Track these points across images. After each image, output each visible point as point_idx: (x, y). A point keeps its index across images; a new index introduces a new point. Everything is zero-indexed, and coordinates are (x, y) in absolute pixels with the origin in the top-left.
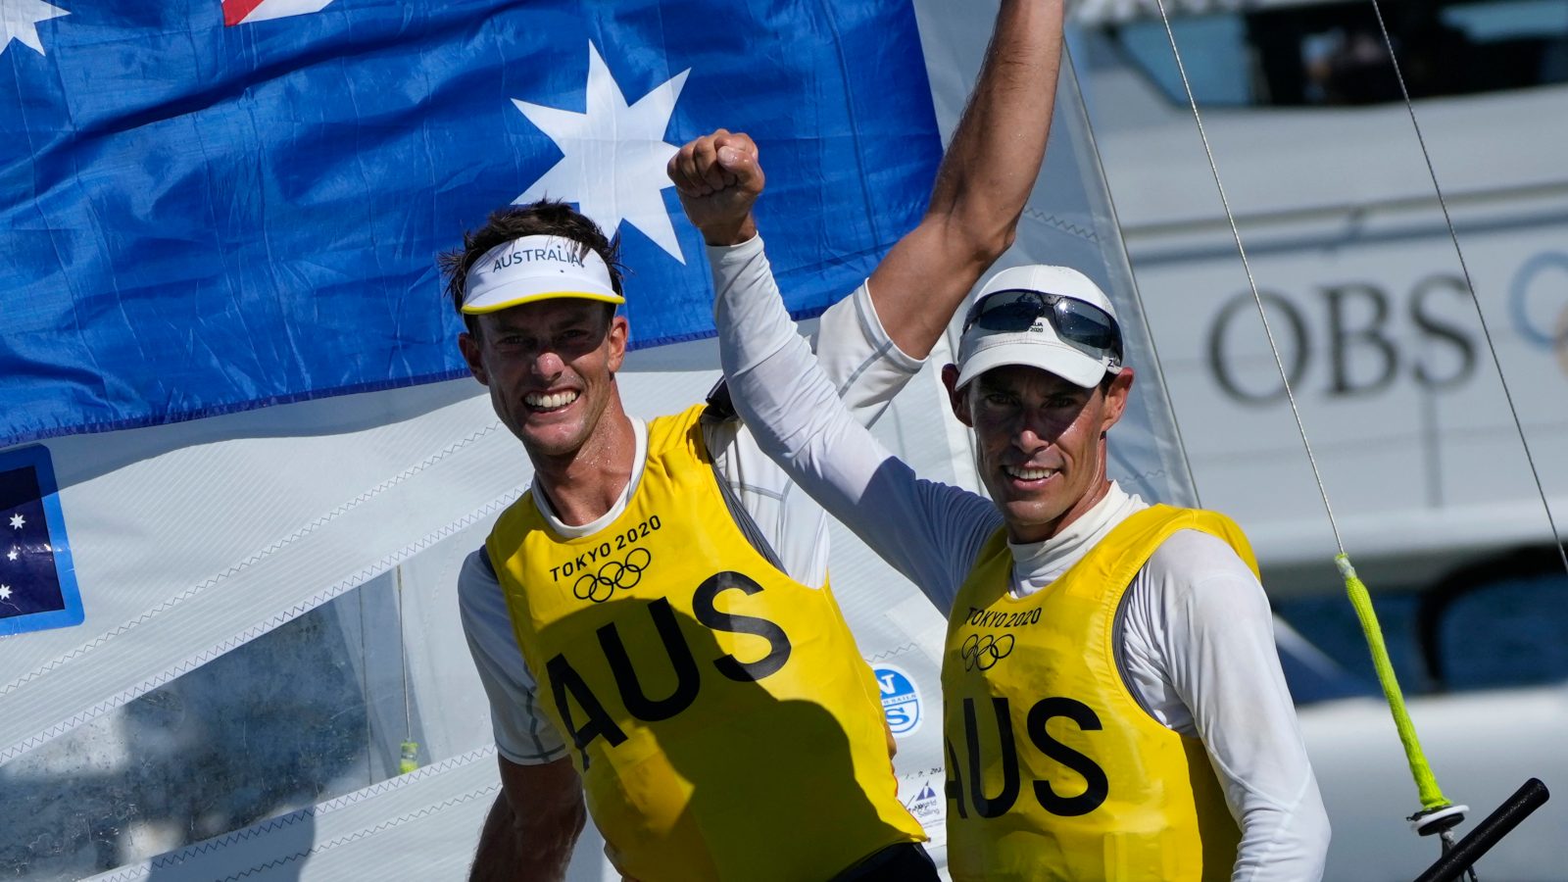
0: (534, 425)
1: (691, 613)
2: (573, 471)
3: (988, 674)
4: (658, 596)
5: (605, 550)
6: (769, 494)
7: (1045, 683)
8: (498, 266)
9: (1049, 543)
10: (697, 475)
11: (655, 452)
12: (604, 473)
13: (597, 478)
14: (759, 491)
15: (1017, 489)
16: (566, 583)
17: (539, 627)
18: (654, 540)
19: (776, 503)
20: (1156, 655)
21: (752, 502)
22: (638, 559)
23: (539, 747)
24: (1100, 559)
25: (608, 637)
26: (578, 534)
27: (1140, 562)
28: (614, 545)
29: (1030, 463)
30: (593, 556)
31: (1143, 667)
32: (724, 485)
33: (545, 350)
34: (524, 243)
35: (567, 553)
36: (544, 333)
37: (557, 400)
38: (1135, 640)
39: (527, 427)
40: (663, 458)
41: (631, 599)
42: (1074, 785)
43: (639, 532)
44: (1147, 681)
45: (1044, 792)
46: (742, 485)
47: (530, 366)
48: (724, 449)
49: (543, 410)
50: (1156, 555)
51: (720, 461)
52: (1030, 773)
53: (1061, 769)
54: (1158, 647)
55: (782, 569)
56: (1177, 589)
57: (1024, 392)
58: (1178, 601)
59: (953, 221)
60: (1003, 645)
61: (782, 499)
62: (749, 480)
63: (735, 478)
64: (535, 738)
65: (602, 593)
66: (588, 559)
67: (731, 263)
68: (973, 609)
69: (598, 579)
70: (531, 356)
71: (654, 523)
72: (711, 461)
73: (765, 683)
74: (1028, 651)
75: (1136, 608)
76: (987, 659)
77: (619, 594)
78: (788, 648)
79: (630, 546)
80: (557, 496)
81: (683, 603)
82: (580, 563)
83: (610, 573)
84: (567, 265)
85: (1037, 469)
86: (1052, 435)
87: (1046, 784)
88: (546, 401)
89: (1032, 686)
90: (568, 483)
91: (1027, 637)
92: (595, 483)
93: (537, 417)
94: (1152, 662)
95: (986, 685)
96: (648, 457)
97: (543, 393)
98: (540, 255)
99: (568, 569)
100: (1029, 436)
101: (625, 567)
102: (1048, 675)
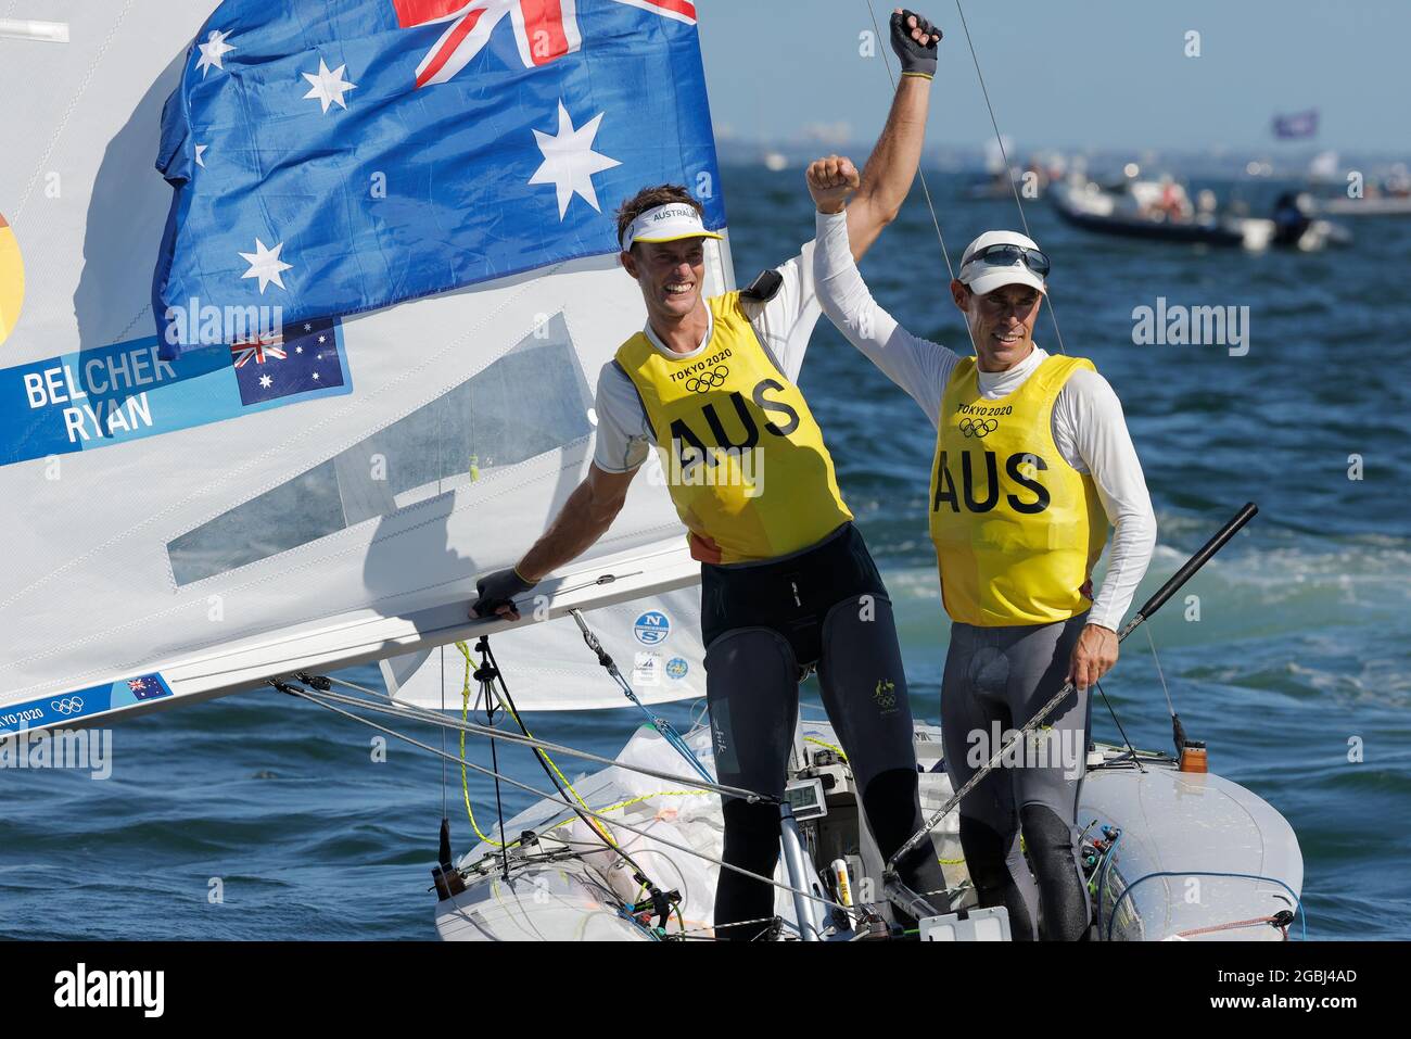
0: (672, 300)
1: (752, 399)
2: (682, 324)
3: (983, 439)
4: (735, 391)
5: (701, 366)
6: (781, 339)
7: (1017, 445)
8: (657, 218)
9: (1007, 373)
10: (744, 328)
11: (718, 315)
12: (696, 326)
13: (692, 329)
14: (776, 338)
15: (1002, 346)
16: (681, 383)
17: (663, 404)
18: (728, 361)
19: (784, 344)
20: (1072, 433)
21: (772, 343)
22: (722, 371)
23: (625, 464)
24: (1040, 381)
25: (709, 411)
26: (684, 358)
27: (1062, 385)
28: (706, 364)
29: (1011, 333)
30: (695, 369)
31: (1066, 439)
32: (758, 335)
33: (683, 262)
34: (670, 207)
35: (677, 367)
36: (682, 254)
37: (686, 288)
38: (1062, 425)
39: (667, 301)
40: (725, 320)
41: (719, 391)
42: (1031, 498)
43: (720, 358)
44: (1066, 445)
45: (1013, 501)
46: (768, 335)
47: (674, 270)
48: (758, 315)
49: (677, 293)
50: (1070, 380)
51: (756, 322)
52: (1005, 490)
53: (1024, 489)
54: (1074, 429)
55: (786, 378)
56: (1085, 400)
57: (1010, 296)
58: (1086, 406)
59: (873, 202)
60: (991, 425)
61: (787, 342)
62: (772, 332)
63: (764, 331)
64: (625, 460)
65: (703, 388)
66: (691, 370)
67: (832, 223)
68: (961, 405)
69: (700, 381)
70: (675, 265)
71: (727, 353)
72: (750, 321)
73: (790, 437)
74: (1008, 428)
75: (1062, 409)
76: (981, 431)
77: (712, 389)
78: (798, 419)
79: (716, 365)
80: (671, 338)
81: (748, 395)
82: (687, 372)
83: (707, 378)
84: (692, 219)
85: (1013, 336)
86: (1021, 320)
87: (1015, 497)
88: (680, 288)
89: (1010, 447)
90: (678, 330)
91: (1004, 421)
92: (691, 331)
93: (672, 296)
94: (1069, 435)
95: (982, 445)
96: (714, 318)
97: (678, 285)
98: (680, 213)
99: (680, 375)
100: (1014, 319)
101: (714, 375)
102: (1020, 442)
